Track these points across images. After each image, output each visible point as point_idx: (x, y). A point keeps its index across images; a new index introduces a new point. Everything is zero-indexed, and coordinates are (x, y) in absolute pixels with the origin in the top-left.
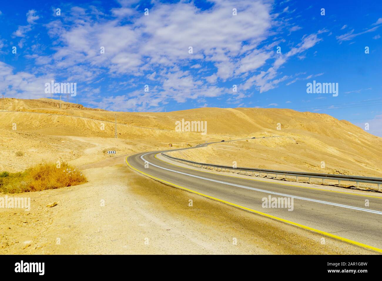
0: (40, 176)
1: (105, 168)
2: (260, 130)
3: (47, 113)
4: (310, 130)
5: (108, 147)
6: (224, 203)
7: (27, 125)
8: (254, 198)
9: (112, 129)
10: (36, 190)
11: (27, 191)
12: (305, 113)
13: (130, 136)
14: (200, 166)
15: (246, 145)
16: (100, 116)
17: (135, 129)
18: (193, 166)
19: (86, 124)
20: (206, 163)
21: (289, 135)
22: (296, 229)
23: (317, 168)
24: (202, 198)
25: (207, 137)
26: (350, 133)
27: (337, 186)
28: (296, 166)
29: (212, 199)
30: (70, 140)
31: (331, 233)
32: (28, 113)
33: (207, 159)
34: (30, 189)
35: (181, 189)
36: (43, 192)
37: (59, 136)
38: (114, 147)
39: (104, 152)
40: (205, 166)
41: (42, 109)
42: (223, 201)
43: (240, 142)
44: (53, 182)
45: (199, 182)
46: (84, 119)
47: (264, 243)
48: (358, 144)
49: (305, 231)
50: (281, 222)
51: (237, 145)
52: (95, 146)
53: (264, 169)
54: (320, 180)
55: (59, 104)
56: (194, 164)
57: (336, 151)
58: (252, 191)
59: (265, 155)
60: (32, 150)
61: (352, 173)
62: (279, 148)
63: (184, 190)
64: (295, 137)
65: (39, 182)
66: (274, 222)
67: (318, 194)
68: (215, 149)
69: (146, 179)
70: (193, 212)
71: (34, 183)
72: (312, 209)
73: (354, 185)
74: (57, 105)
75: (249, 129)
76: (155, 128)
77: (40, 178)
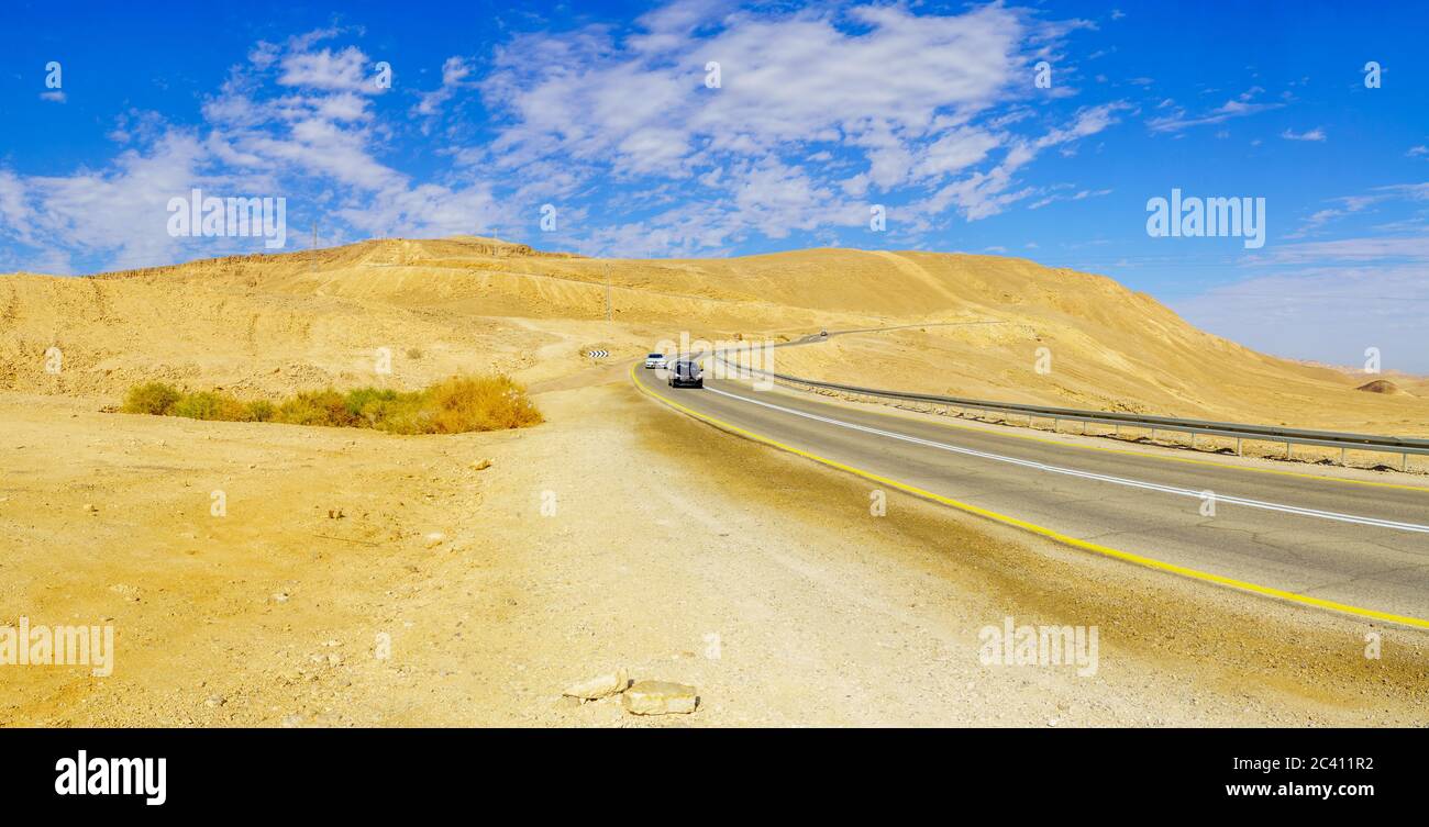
0: (454, 403)
1: (584, 391)
2: (954, 305)
3: (467, 267)
4: (1068, 312)
5: (590, 341)
6: (860, 476)
7: (427, 293)
8: (931, 465)
9: (598, 299)
10: (447, 432)
11: (430, 431)
12: (1059, 271)
13: (644, 315)
14: (808, 387)
15: (921, 340)
16: (571, 271)
17: (652, 299)
18: (791, 387)
19: (540, 290)
20: (823, 381)
21: (1022, 319)
22: (1018, 534)
23: (1079, 397)
24: (809, 463)
25: (826, 319)
26: (1151, 321)
27: (1113, 437)
28: (1035, 394)
29: (830, 467)
30: (515, 326)
31: (1086, 539)
32: (429, 269)
33: (827, 371)
34: (435, 428)
35: (760, 442)
36: (461, 437)
37: (491, 318)
38: (605, 341)
39: (582, 353)
40: (821, 389)
41: (458, 258)
42: (858, 471)
43: (905, 332)
44: (481, 415)
45: (800, 426)
46: (534, 277)
47: (944, 564)
48: (1166, 347)
49: (1037, 539)
50: (987, 518)
51: (899, 338)
52: (560, 340)
53: (958, 397)
54: (1079, 425)
55: (491, 247)
56: (792, 384)
57: (1120, 360)
58: (926, 447)
59: (963, 365)
60: (439, 347)
61: (1149, 409)
62: (999, 349)
63: (765, 444)
64: (1035, 325)
65: (453, 415)
66: (973, 518)
67: (1071, 455)
68: (845, 347)
69: (677, 417)
70: (785, 495)
71: (444, 417)
72: (1054, 490)
73: (1147, 436)
74: (489, 250)
75: (931, 302)
76: (700, 296)
77: (456, 407)
